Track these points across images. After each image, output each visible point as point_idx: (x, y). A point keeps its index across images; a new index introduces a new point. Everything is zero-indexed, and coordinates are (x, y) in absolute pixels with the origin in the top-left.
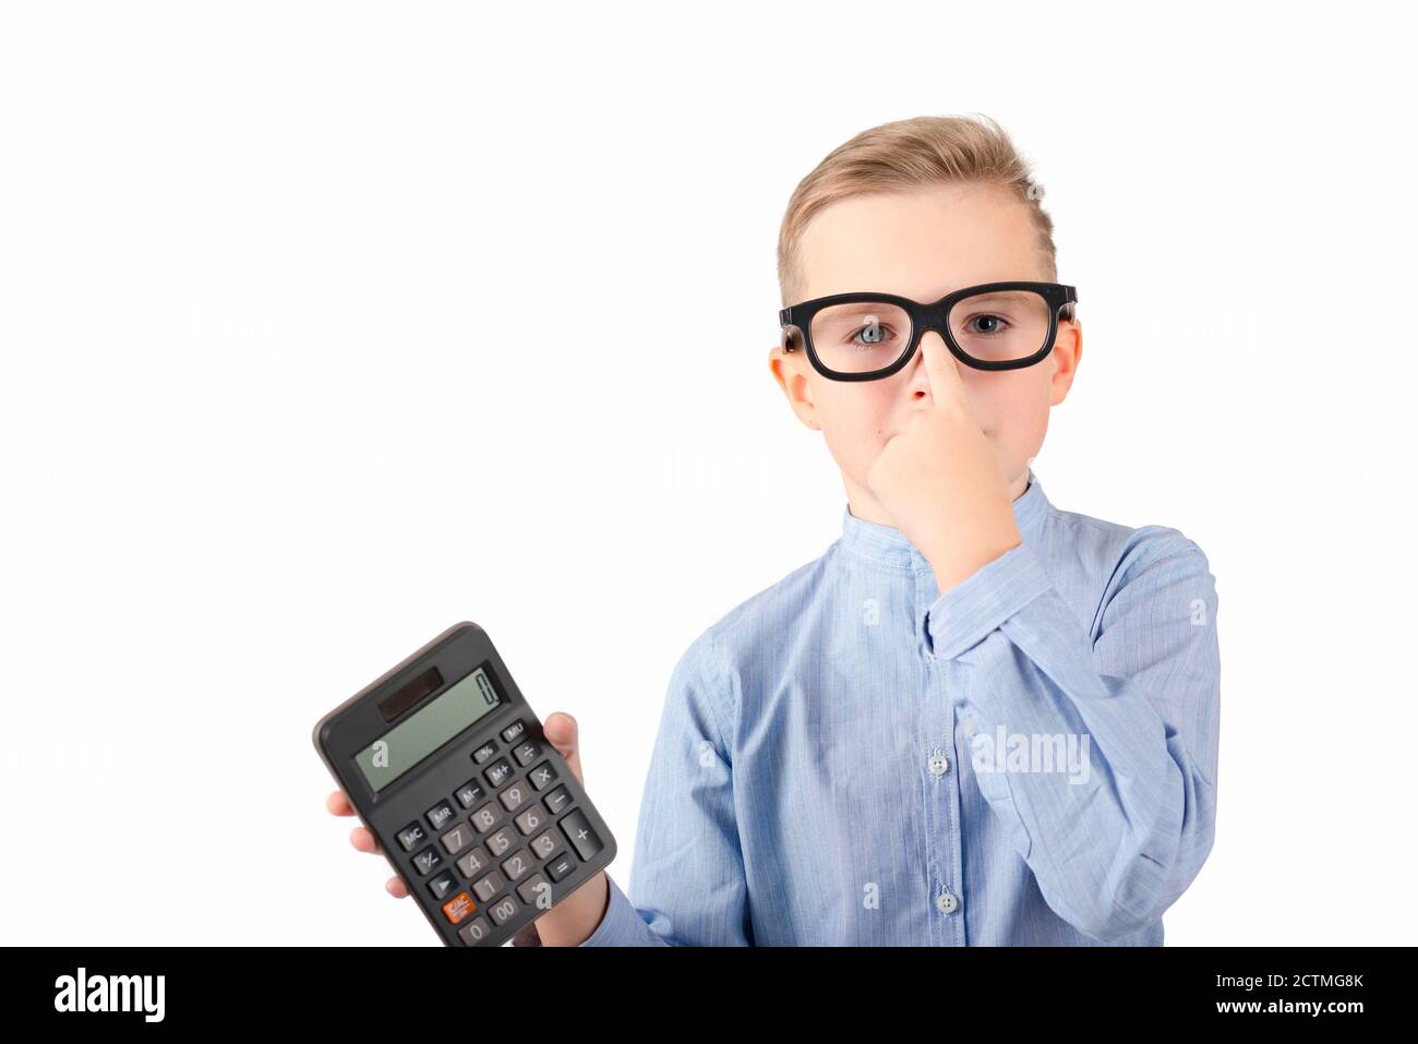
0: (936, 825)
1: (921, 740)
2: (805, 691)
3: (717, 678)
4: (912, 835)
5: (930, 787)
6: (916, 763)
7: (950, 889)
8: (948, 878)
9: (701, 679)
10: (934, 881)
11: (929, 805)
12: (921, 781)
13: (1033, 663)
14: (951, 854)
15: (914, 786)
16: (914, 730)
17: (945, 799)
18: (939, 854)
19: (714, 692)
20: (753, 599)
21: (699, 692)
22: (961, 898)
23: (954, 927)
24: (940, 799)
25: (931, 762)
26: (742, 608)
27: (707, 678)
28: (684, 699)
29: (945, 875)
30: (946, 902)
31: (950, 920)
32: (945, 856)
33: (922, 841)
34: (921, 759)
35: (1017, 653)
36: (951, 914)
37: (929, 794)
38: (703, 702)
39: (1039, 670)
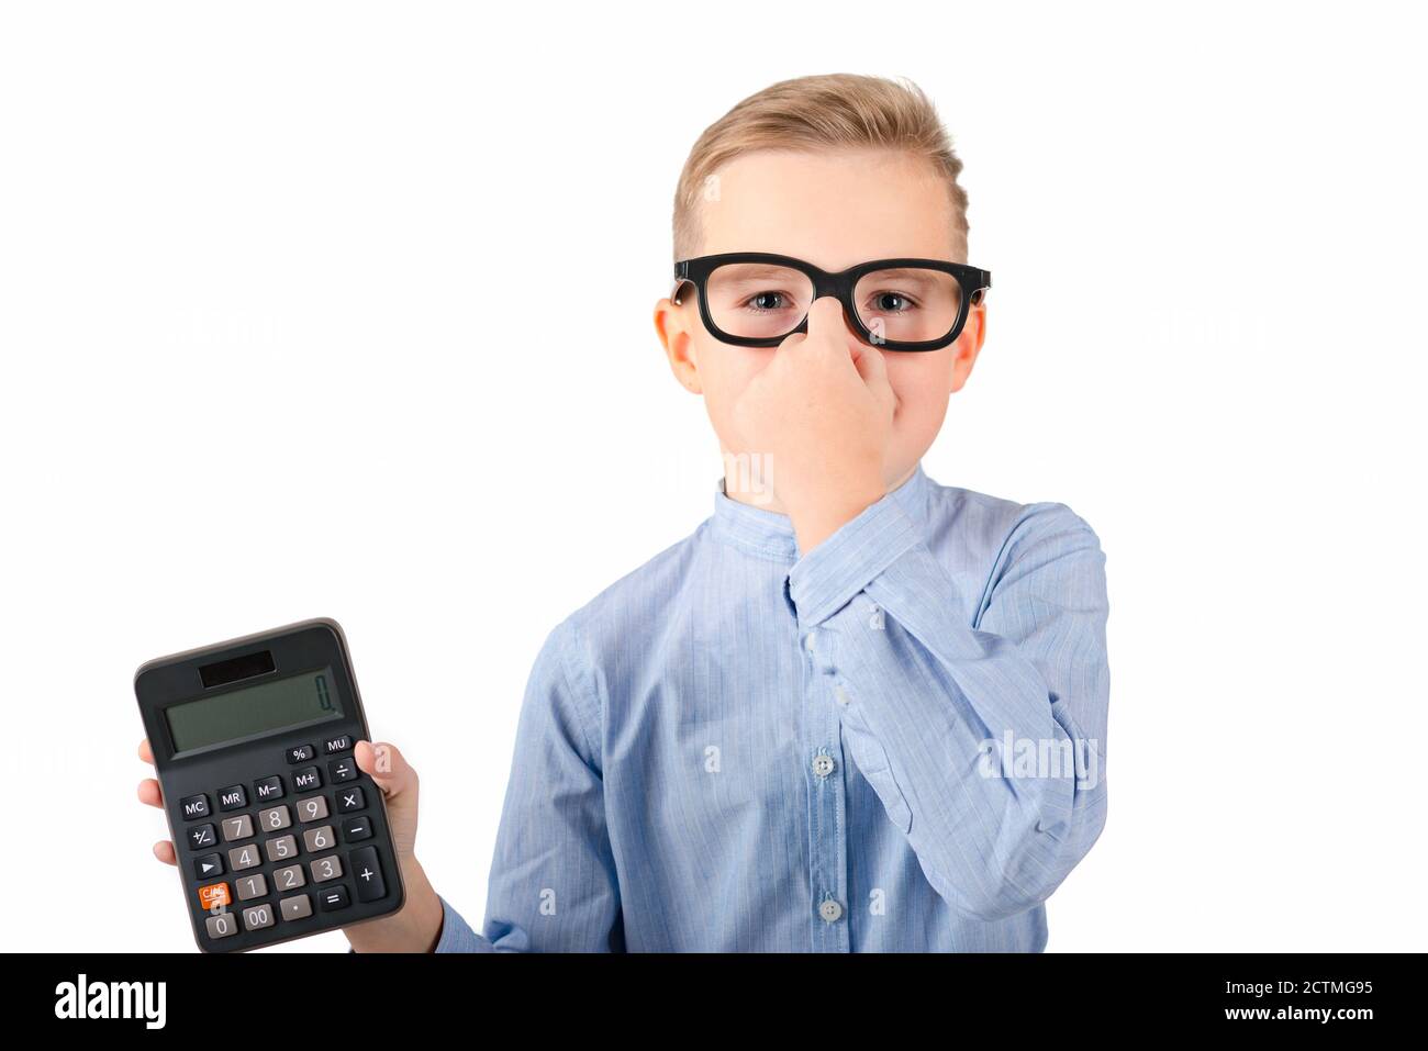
0: (821, 828)
1: (804, 738)
2: (678, 688)
3: (581, 676)
4: (794, 839)
5: (815, 789)
6: (798, 762)
7: (834, 896)
8: (832, 884)
9: (564, 676)
10: (817, 888)
11: (814, 809)
12: (804, 782)
13: (903, 628)
14: (836, 859)
15: (797, 787)
16: (796, 726)
17: (830, 802)
18: (823, 859)
19: (578, 690)
20: (616, 585)
21: (562, 689)
22: (845, 904)
23: (837, 935)
24: (825, 801)
25: (815, 762)
26: (604, 594)
27: (571, 676)
28: (546, 699)
29: (828, 881)
30: (831, 910)
31: (834, 927)
32: (828, 860)
33: (806, 845)
34: (804, 759)
35: (888, 621)
36: (835, 922)
37: (814, 797)
38: (567, 701)
39: (909, 634)
